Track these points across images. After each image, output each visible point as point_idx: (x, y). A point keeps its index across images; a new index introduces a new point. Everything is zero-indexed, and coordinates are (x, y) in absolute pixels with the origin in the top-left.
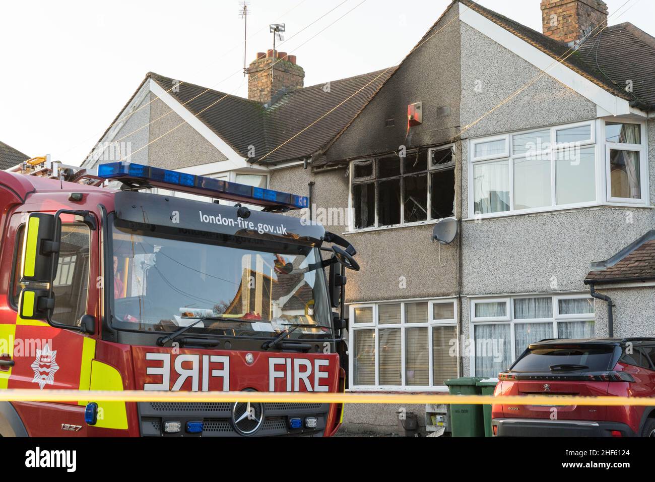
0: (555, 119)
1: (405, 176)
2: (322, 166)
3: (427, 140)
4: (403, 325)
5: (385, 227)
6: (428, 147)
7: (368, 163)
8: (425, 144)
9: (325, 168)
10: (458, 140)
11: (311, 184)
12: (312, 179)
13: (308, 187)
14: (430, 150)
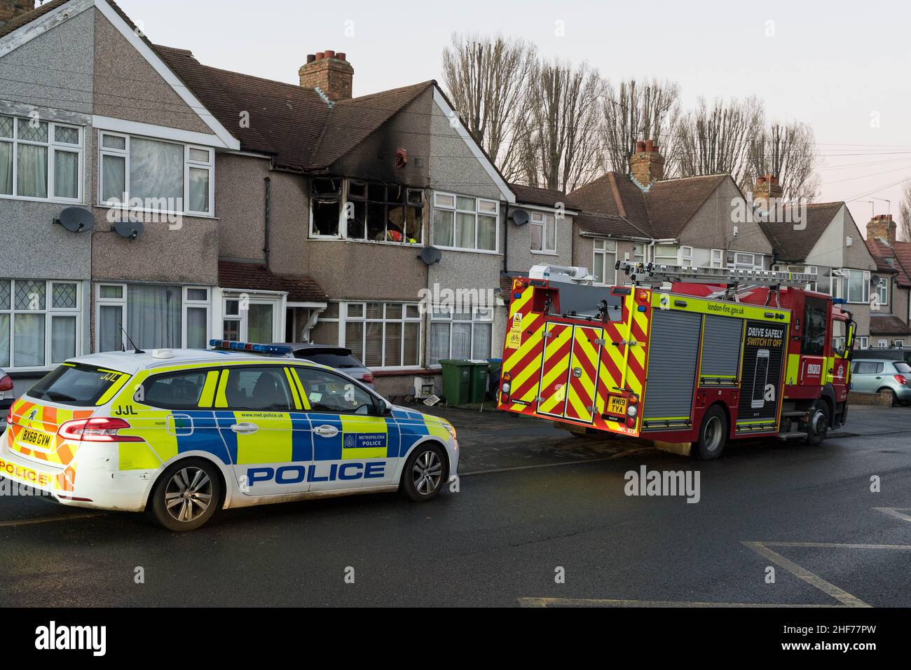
0: (481, 194)
1: (390, 203)
2: (285, 167)
3: (408, 181)
4: (384, 320)
5: (374, 242)
6: (408, 186)
7: (361, 184)
8: (407, 184)
9: (288, 170)
10: (428, 187)
11: (267, 180)
12: (267, 175)
13: (263, 182)
14: (408, 189)
